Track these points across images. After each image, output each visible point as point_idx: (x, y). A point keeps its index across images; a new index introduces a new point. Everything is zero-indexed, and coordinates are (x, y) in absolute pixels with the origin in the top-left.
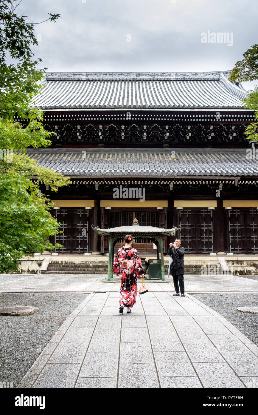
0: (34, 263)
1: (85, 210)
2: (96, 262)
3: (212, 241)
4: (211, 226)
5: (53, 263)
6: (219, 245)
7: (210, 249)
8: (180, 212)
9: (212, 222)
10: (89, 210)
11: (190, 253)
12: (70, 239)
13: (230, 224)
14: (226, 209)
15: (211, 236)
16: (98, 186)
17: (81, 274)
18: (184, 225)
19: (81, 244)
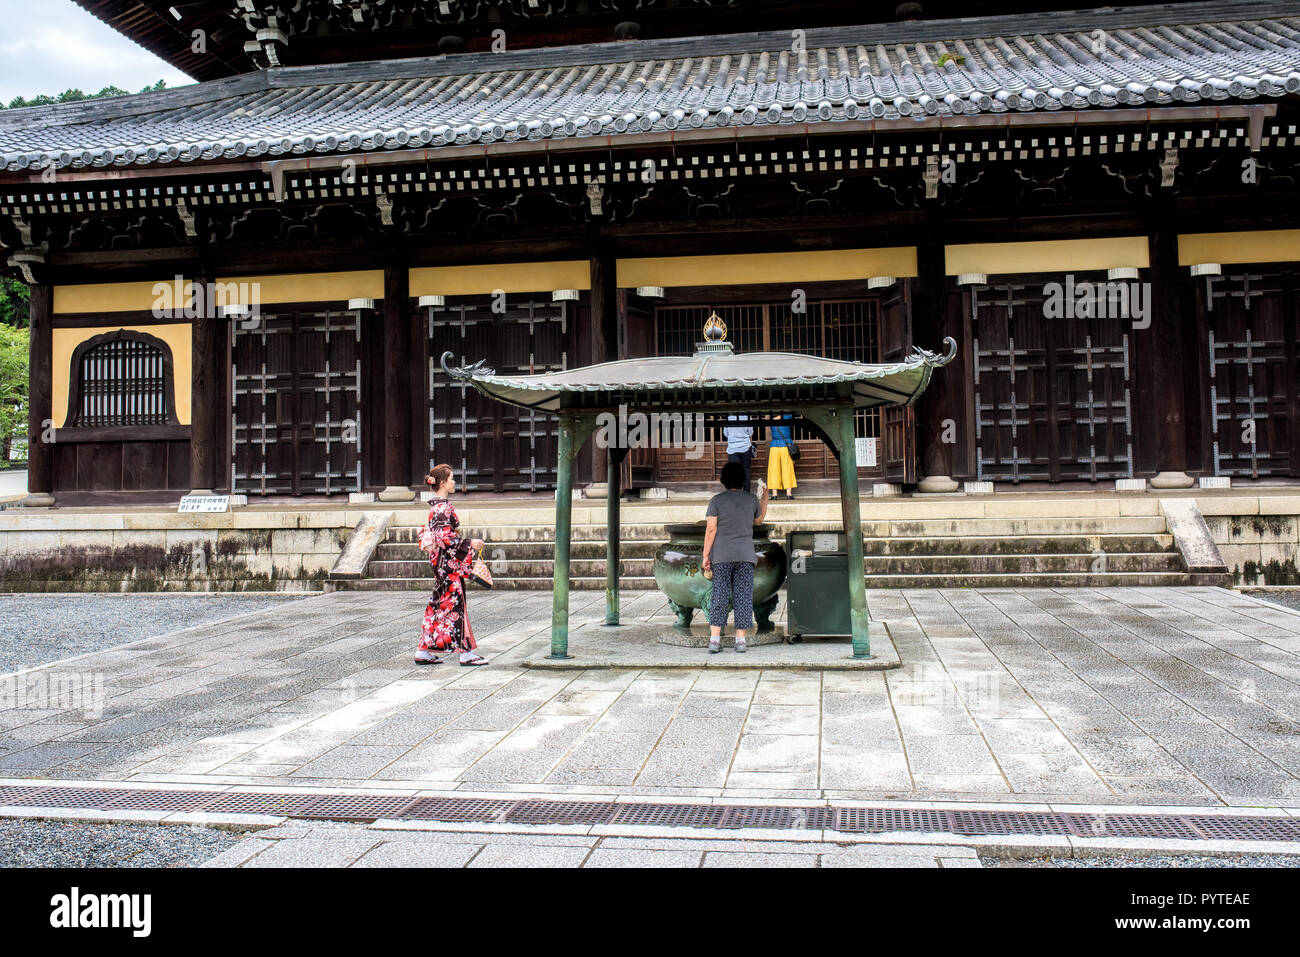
0: (323, 540)
1: (551, 305)
2: (586, 531)
3: (1129, 425)
4: (1122, 353)
5: (398, 539)
6: (1158, 441)
7: (1119, 459)
8: (974, 295)
9: (1125, 336)
10: (569, 302)
11: (1022, 482)
12: (492, 434)
13: (1213, 345)
14: (1193, 274)
15: (1123, 399)
16: (600, 196)
17: (510, 588)
18: (994, 356)
19: (537, 453)
